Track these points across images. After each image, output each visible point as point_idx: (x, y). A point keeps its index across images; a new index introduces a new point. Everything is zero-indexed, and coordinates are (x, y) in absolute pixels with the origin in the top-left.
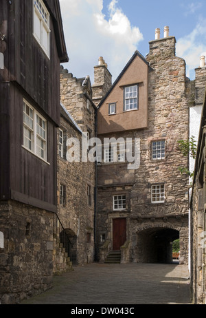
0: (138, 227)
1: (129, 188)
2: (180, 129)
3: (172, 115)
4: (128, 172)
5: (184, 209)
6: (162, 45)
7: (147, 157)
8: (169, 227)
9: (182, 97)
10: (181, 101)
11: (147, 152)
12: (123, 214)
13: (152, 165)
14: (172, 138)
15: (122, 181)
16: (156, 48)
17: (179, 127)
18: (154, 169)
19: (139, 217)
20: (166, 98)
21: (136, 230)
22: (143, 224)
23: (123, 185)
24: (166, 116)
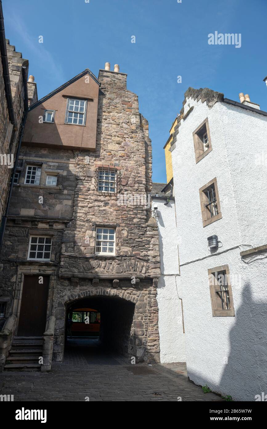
0: (68, 293)
1: (60, 227)
2: (137, 161)
3: (126, 145)
4: (61, 203)
5: (144, 269)
6: (114, 77)
7: (92, 187)
8: (121, 296)
9: (137, 128)
10: (136, 132)
11: (93, 180)
12: (44, 267)
13: (99, 198)
14: (127, 170)
15: (51, 214)
16: (108, 77)
17: (135, 159)
18: (102, 204)
19: (73, 276)
20: (118, 125)
21: (66, 298)
22: (78, 288)
23: (51, 221)
24: (119, 144)
